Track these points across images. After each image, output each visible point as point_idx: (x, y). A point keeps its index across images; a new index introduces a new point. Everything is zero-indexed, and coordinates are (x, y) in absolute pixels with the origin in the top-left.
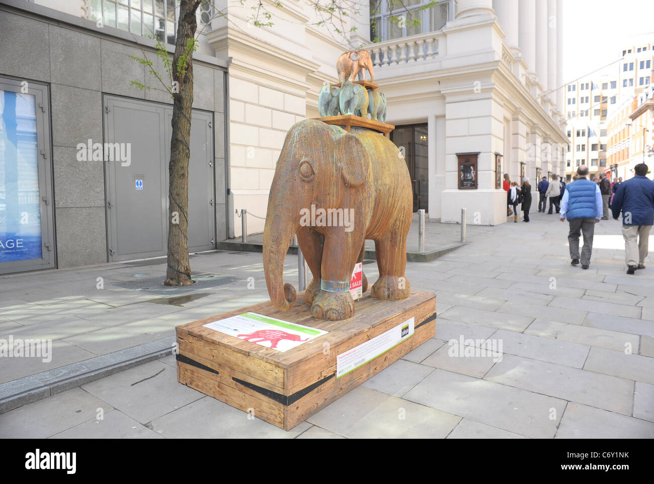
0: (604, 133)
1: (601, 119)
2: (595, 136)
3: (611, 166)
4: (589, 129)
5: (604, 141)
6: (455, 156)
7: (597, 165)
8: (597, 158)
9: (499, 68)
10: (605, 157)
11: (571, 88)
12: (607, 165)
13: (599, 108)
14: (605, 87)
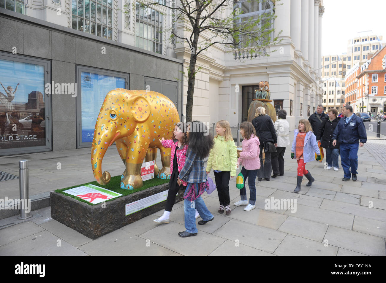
0: (344, 85)
1: (342, 77)
2: (339, 86)
3: (347, 103)
4: (336, 82)
5: (344, 89)
6: (273, 101)
7: (340, 102)
8: (340, 98)
9: (293, 64)
10: (344, 98)
11: (327, 59)
12: (345, 102)
13: (341, 71)
14: (345, 59)
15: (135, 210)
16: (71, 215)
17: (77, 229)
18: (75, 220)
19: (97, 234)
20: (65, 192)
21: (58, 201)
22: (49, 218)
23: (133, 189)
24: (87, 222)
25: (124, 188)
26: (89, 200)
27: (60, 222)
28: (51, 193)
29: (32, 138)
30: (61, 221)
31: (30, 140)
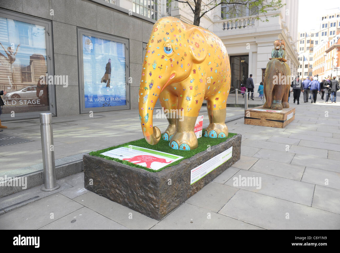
0: (311, 59)
1: (310, 52)
2: (307, 61)
4: (304, 57)
5: (311, 63)
6: (261, 69)
7: (307, 75)
8: (307, 71)
9: (282, 33)
10: (312, 71)
12: (312, 75)
13: (309, 46)
14: (312, 35)
15: (199, 177)
16: (117, 185)
17: (130, 205)
18: (125, 193)
19: (163, 213)
20: (104, 154)
21: (96, 166)
22: (82, 190)
23: (190, 150)
24: (148, 196)
25: (177, 148)
26: (144, 165)
27: (100, 195)
28: (84, 156)
29: (36, 103)
30: (102, 194)
31: (34, 104)
